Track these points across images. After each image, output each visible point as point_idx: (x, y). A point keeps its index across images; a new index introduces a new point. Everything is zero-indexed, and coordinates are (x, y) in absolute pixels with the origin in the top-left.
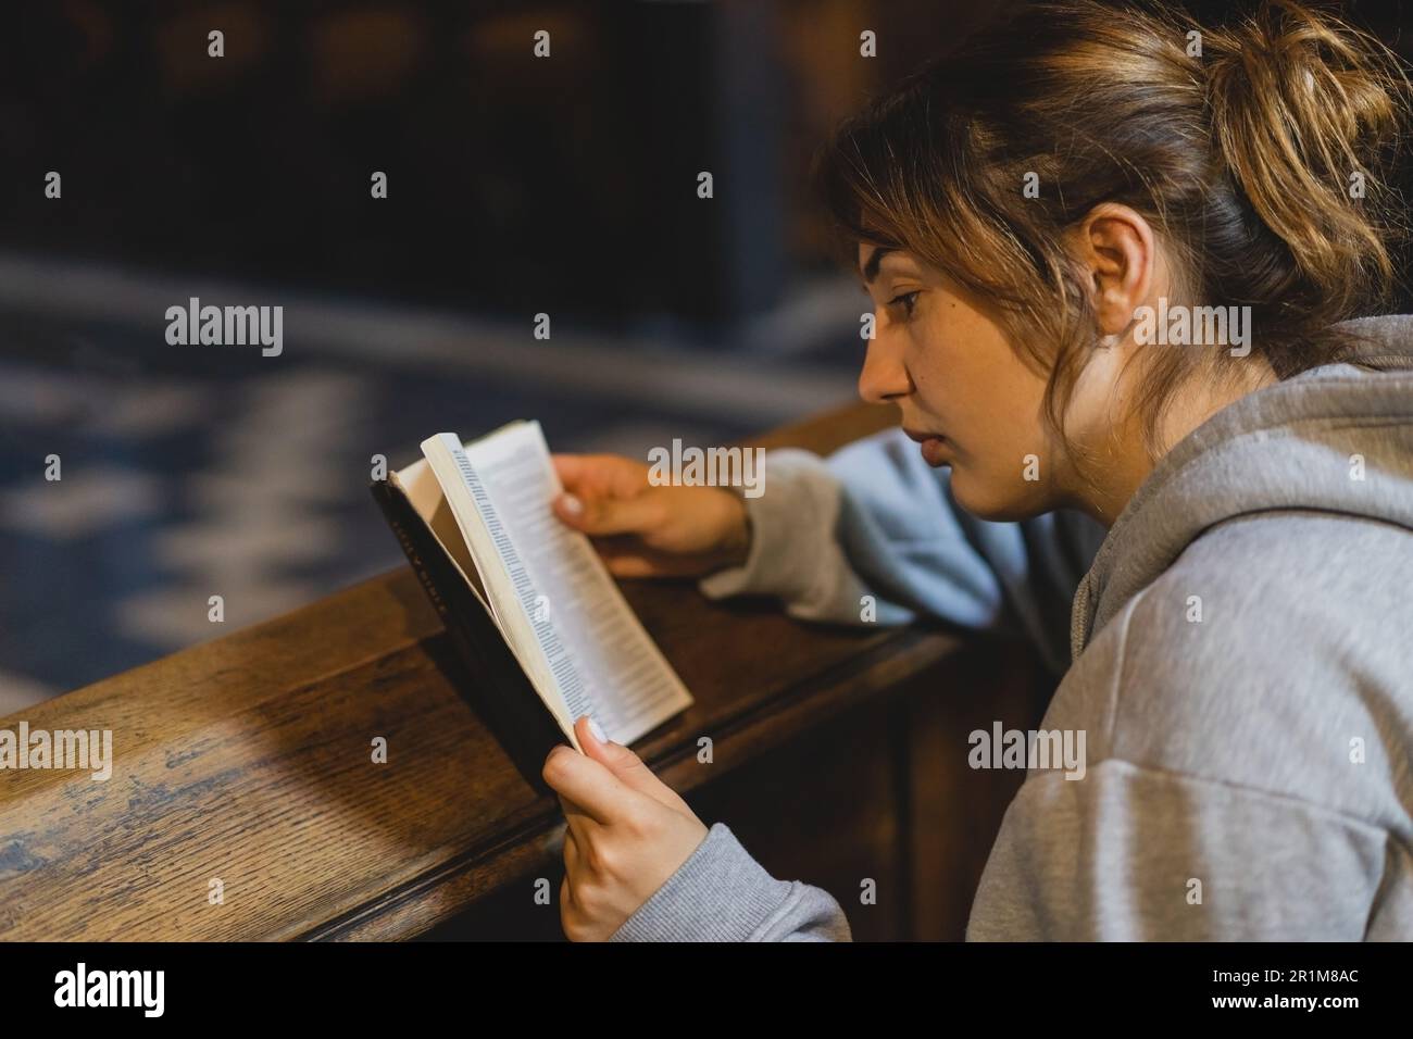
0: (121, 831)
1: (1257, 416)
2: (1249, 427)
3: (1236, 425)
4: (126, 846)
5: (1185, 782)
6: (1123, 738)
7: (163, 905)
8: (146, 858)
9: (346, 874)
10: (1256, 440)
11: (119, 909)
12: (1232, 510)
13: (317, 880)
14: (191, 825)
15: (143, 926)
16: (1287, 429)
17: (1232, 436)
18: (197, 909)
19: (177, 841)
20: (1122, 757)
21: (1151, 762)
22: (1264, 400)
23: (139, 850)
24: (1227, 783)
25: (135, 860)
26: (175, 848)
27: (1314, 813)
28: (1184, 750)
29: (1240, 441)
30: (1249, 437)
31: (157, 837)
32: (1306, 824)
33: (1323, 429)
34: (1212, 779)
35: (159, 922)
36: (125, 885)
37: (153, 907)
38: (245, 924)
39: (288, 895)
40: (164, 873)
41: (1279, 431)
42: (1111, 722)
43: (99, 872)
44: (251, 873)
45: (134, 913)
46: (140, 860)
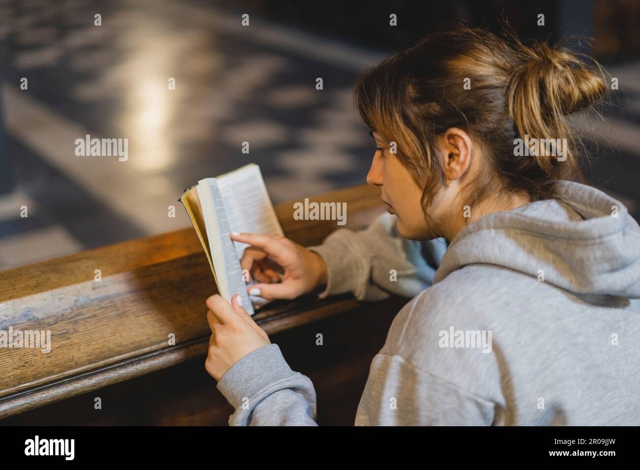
0: (69, 311)
1: (492, 224)
2: (489, 227)
3: (484, 225)
4: (70, 317)
5: (417, 371)
6: (403, 348)
7: (77, 341)
8: (76, 322)
9: (149, 339)
10: (490, 233)
11: (60, 340)
12: (471, 260)
13: (137, 339)
14: (97, 312)
15: (67, 347)
16: (503, 231)
17: (482, 229)
18: (89, 344)
19: (89, 317)
20: (401, 355)
21: (409, 359)
22: (496, 217)
23: (74, 319)
24: (431, 375)
25: (71, 322)
26: (88, 320)
27: (462, 392)
28: (420, 359)
29: (484, 232)
30: (488, 231)
31: (82, 315)
32: (459, 397)
33: (516, 233)
34: (426, 372)
35: (74, 347)
36: (65, 331)
37: (73, 341)
38: (104, 352)
39: (124, 343)
40: (81, 328)
41: (499, 231)
42: (401, 340)
43: (56, 325)
44: (114, 334)
45: (65, 342)
46: (73, 323)
